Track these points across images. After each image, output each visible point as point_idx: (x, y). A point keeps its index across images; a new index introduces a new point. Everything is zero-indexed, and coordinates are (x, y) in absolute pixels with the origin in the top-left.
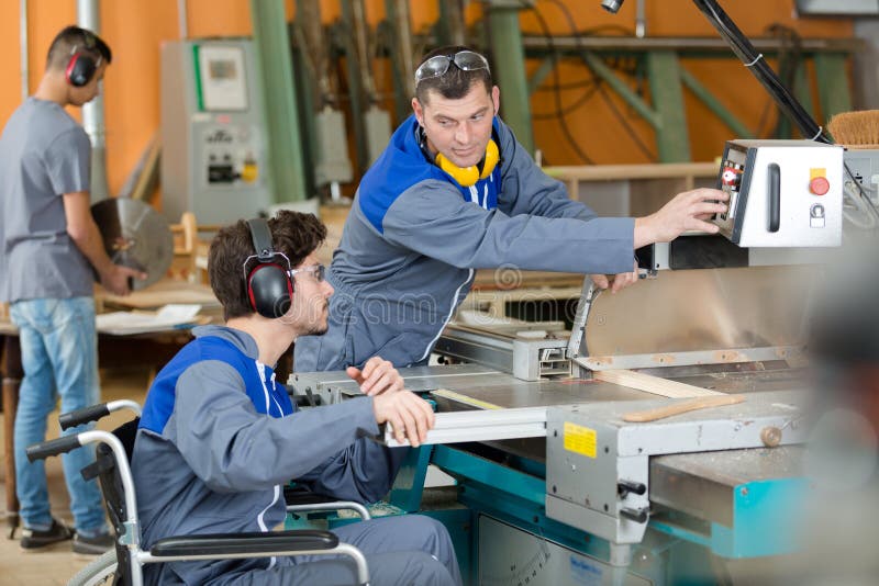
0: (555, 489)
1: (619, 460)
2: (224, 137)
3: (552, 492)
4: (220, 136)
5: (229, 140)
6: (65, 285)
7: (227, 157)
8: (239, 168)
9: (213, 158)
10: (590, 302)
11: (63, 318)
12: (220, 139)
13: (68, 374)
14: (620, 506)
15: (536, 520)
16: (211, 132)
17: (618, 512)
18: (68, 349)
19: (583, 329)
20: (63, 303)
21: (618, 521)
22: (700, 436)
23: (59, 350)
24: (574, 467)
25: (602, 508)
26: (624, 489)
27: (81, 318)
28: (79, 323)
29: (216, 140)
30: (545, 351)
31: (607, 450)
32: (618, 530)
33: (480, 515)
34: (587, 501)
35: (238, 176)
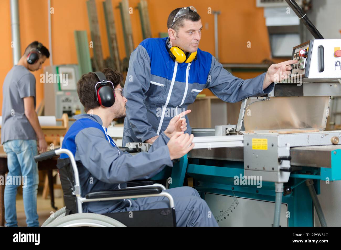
0: (248, 167)
1: (279, 148)
2: (68, 100)
3: (247, 168)
4: (67, 100)
5: (70, 101)
6: (26, 134)
7: (70, 108)
8: (74, 111)
9: (64, 108)
10: (245, 109)
11: (25, 148)
12: (67, 101)
13: (26, 170)
14: (279, 167)
15: (233, 189)
16: (64, 98)
17: (279, 170)
18: (27, 159)
19: (243, 120)
20: (25, 142)
21: (279, 173)
22: (308, 140)
23: (23, 160)
24: (257, 156)
25: (271, 170)
26: (280, 160)
27: (32, 148)
28: (31, 149)
29: (65, 101)
30: (228, 129)
31: (273, 146)
32: (279, 177)
33: (206, 193)
34: (264, 168)
35: (74, 114)
